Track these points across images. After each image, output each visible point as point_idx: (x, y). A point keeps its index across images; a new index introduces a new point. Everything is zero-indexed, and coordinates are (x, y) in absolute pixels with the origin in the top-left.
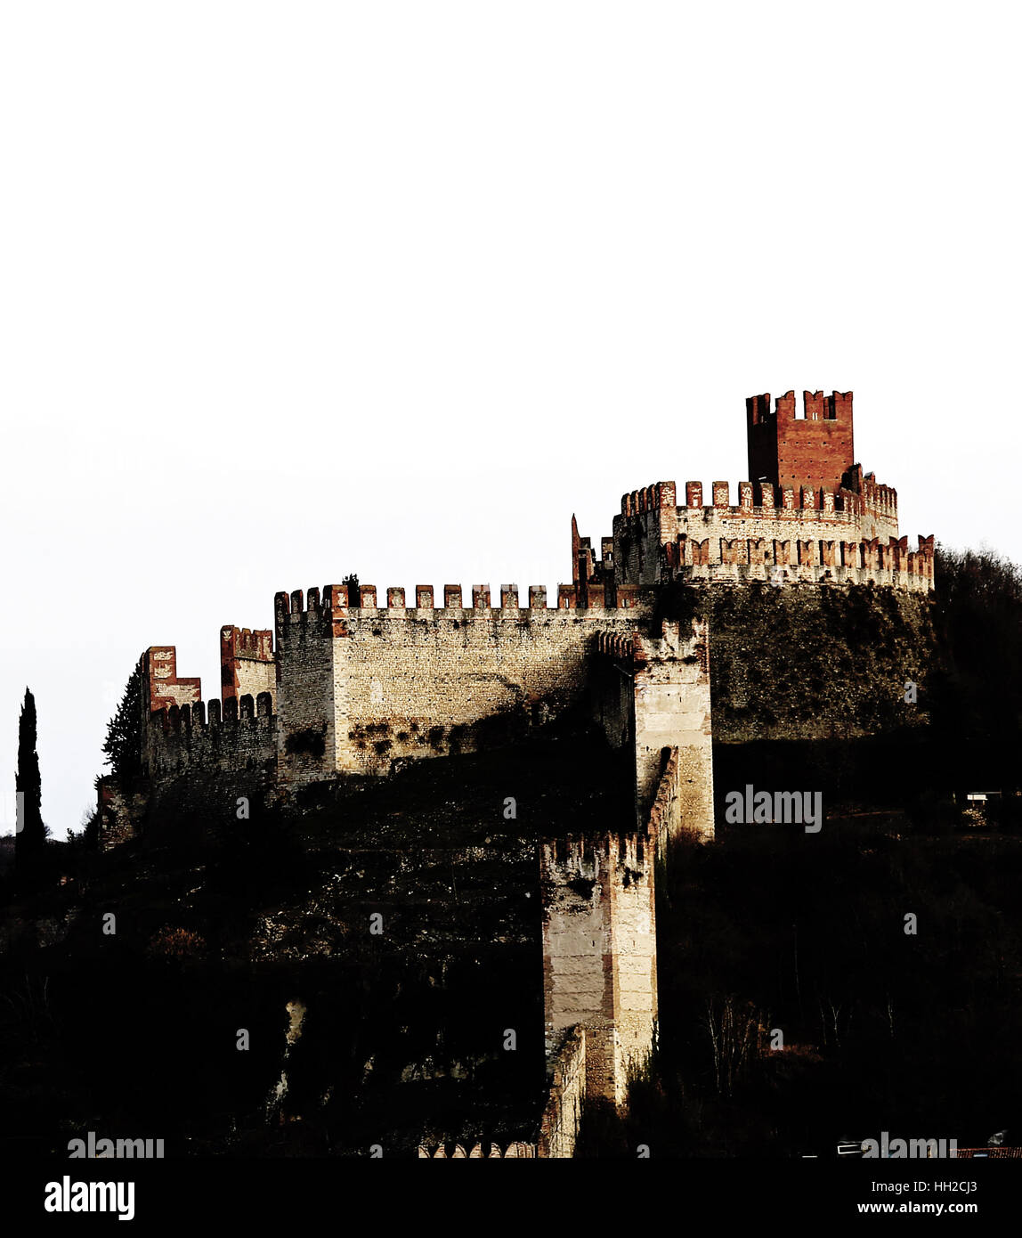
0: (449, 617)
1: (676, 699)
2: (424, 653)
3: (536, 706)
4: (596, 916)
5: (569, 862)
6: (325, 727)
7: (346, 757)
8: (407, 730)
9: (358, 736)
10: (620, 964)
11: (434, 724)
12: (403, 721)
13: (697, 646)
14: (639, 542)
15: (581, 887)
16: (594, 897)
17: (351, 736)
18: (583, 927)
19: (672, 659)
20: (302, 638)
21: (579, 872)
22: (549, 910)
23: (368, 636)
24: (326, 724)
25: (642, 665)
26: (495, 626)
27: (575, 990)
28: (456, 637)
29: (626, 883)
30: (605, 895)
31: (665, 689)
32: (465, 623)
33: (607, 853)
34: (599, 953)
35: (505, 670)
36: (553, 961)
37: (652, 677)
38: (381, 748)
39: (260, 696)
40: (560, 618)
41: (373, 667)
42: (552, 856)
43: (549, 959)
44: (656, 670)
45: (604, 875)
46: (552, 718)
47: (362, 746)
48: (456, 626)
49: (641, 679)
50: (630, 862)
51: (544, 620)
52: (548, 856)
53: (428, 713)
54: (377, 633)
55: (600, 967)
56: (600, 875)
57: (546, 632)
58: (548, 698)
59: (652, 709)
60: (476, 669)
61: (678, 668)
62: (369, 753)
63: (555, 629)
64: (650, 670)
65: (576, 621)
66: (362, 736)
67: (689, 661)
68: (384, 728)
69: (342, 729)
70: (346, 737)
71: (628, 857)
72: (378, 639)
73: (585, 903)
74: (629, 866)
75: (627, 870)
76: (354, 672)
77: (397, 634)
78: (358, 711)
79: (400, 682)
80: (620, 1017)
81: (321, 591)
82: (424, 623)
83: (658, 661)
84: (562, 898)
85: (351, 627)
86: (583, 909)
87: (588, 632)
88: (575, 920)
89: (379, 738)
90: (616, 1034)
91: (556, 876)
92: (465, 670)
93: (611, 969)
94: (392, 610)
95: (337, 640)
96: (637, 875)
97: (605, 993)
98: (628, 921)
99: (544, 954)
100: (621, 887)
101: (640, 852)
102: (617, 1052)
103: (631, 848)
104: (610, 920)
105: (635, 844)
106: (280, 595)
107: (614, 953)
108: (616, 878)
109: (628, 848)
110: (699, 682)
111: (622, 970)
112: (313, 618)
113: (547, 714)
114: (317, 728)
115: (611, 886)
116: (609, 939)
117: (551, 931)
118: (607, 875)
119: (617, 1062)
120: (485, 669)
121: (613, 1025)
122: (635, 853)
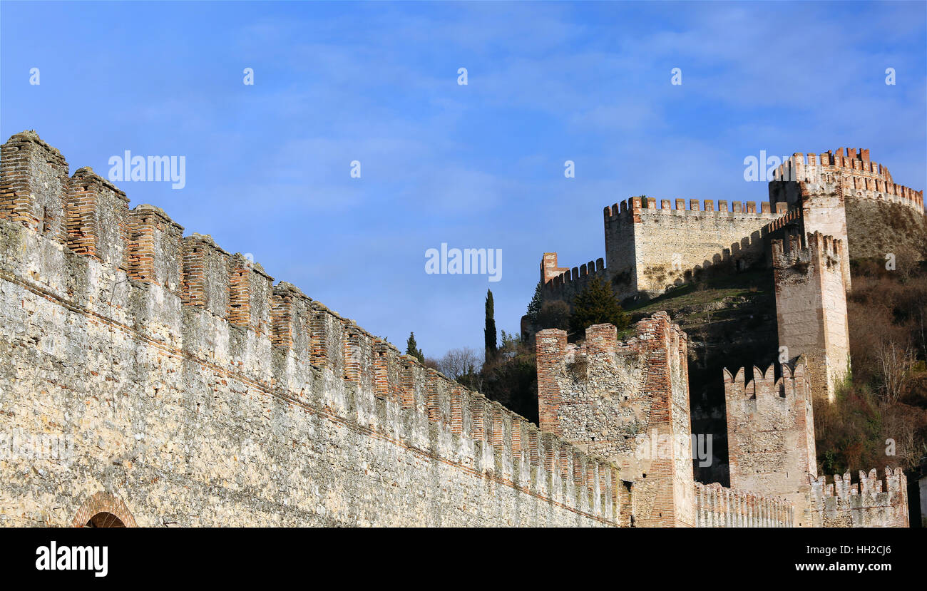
0: (693, 215)
1: (826, 216)
2: (681, 232)
3: (738, 262)
4: (811, 285)
5: (792, 253)
6: (631, 269)
7: (643, 283)
9: (648, 272)
10: (828, 315)
11: (688, 268)
13: (836, 187)
15: (800, 268)
16: (809, 274)
17: (645, 273)
18: (803, 292)
19: (823, 194)
20: (618, 227)
21: (798, 259)
22: (779, 285)
23: (652, 223)
24: (632, 268)
25: (807, 198)
26: (716, 220)
27: (798, 333)
28: (696, 225)
29: (828, 265)
30: (816, 272)
32: (701, 218)
33: (817, 244)
34: (814, 308)
35: (722, 242)
36: (784, 316)
37: (812, 204)
38: (660, 279)
39: (597, 261)
41: (655, 239)
42: (781, 251)
43: (781, 315)
44: (815, 201)
45: (816, 259)
46: (747, 267)
47: (650, 277)
48: (697, 219)
49: (806, 205)
50: (830, 252)
51: (741, 218)
52: (778, 251)
53: (683, 263)
54: (656, 221)
55: (815, 318)
56: (813, 260)
57: (742, 224)
58: (743, 257)
59: (814, 222)
60: (707, 241)
61: (826, 199)
62: (655, 281)
63: (746, 223)
64: (811, 200)
65: (756, 219)
66: (650, 272)
67: (833, 195)
68: (661, 269)
69: (640, 269)
70: (642, 273)
71: (829, 250)
72: (657, 225)
73: (804, 278)
74: (829, 255)
75: (829, 258)
76: (645, 241)
77: (667, 223)
78: (648, 260)
79: (669, 246)
80: (829, 349)
81: (627, 202)
82: (680, 217)
83: (815, 195)
84: (788, 276)
85: (643, 218)
86: (801, 281)
87: (763, 225)
88: (797, 289)
89: (659, 274)
90: (827, 358)
91: (784, 263)
92: (702, 241)
93: (822, 317)
94: (663, 210)
95: (636, 225)
96: (834, 263)
97: (820, 333)
98: (831, 289)
99: (778, 313)
100: (826, 267)
101: (835, 249)
102: (828, 370)
103: (830, 245)
104: (820, 286)
105: (832, 243)
106: (606, 209)
107: (824, 307)
108: (823, 261)
109: (828, 244)
110: (839, 206)
111: (829, 318)
112: (623, 216)
113: (743, 265)
114: (627, 271)
115: (820, 265)
116: (820, 299)
117: (781, 297)
118: (817, 258)
119: (829, 376)
120: (712, 241)
121: (825, 353)
122: (832, 248)
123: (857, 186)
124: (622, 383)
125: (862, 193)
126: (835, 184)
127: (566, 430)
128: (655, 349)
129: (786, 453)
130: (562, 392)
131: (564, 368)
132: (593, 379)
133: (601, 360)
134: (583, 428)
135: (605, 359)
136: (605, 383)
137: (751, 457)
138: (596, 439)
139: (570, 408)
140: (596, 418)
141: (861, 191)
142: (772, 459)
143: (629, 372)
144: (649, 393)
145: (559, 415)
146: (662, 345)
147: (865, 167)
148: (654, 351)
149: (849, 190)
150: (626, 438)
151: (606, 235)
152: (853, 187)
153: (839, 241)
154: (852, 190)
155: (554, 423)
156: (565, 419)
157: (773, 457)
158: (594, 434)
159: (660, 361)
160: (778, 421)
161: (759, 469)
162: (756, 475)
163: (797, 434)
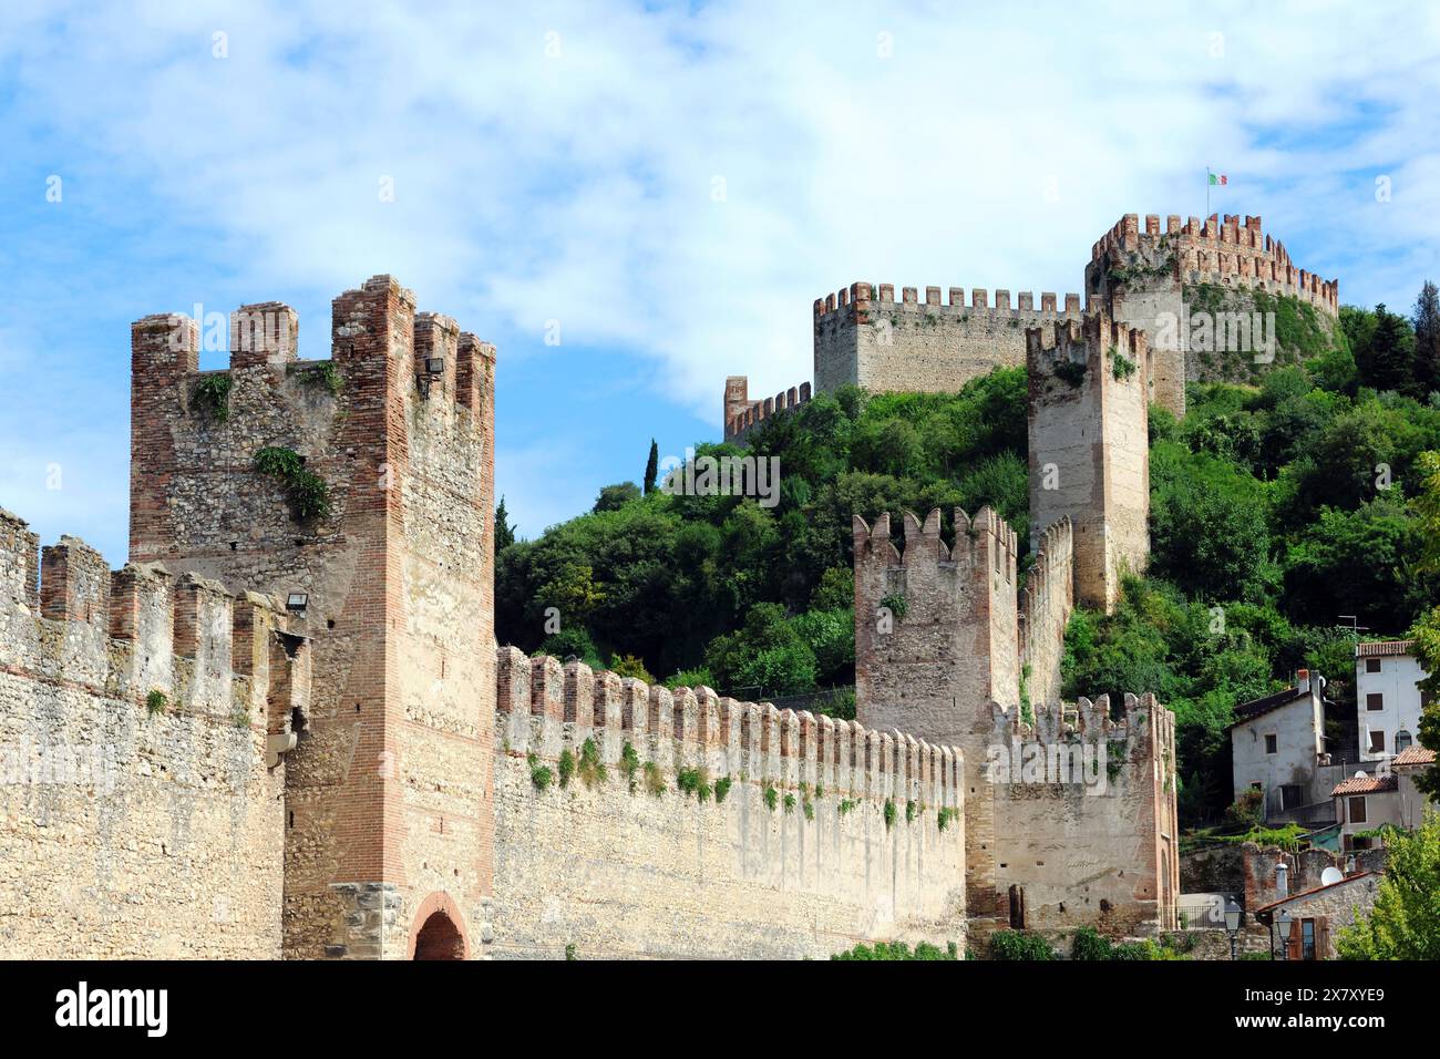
0: (953, 313)
2: (933, 341)
4: (1085, 404)
5: (1058, 351)
10: (1113, 455)
15: (1071, 375)
16: (1084, 385)
18: (1072, 417)
20: (834, 332)
21: (1068, 360)
22: (1035, 404)
23: (885, 325)
26: (991, 322)
28: (960, 330)
29: (1117, 375)
30: (1096, 381)
32: (965, 319)
33: (1099, 335)
34: (1089, 442)
35: (996, 357)
36: (1039, 457)
39: (802, 386)
41: (890, 351)
42: (1040, 347)
43: (1035, 454)
44: (1133, 282)
45: (1096, 359)
48: (959, 320)
49: (1118, 289)
50: (1122, 350)
52: (1035, 347)
54: (894, 322)
55: (1089, 458)
56: (1091, 361)
60: (975, 356)
61: (1152, 278)
64: (1127, 282)
71: (1120, 345)
72: (894, 329)
73: (1074, 391)
74: (1121, 354)
75: (1119, 359)
76: (872, 352)
77: (910, 325)
80: (1109, 512)
82: (933, 317)
83: (1134, 272)
84: (1049, 390)
85: (872, 316)
86: (1072, 398)
88: (1063, 411)
90: (1107, 527)
92: (966, 355)
93: (1102, 458)
94: (906, 305)
95: (861, 328)
96: (1129, 369)
97: (1096, 485)
98: (1120, 412)
99: (1030, 450)
100: (1111, 375)
101: (1133, 344)
102: (1108, 547)
103: (1123, 338)
104: (1101, 406)
105: (1127, 335)
106: (817, 303)
107: (1105, 441)
108: (1106, 364)
109: (1120, 337)
110: (1173, 290)
111: (1113, 461)
112: (842, 315)
115: (1103, 370)
116: (1100, 427)
117: (1037, 425)
118: (1098, 358)
119: (1108, 558)
120: (982, 356)
121: (1103, 518)
122: (1127, 343)
123: (1224, 269)
124: (298, 427)
125: (1231, 279)
126: (1168, 253)
127: (182, 527)
128: (365, 354)
129: (953, 663)
130: (177, 446)
131: (185, 397)
132: (240, 418)
133: (257, 379)
134: (215, 524)
135: (265, 376)
136: (264, 428)
137: (893, 670)
138: (239, 546)
139: (192, 482)
140: (243, 503)
141: (1230, 277)
142: (929, 673)
143: (313, 404)
144: (350, 450)
145: (170, 496)
146: (382, 347)
147: (1242, 239)
148: (364, 360)
149: (1209, 274)
150: (299, 543)
151: (816, 344)
152: (1217, 271)
153: (1141, 333)
154: (1214, 275)
155: (157, 513)
156: (181, 504)
157: (930, 669)
158: (235, 536)
159: (373, 382)
160: (942, 607)
161: (906, 691)
162: (901, 701)
163: (974, 629)
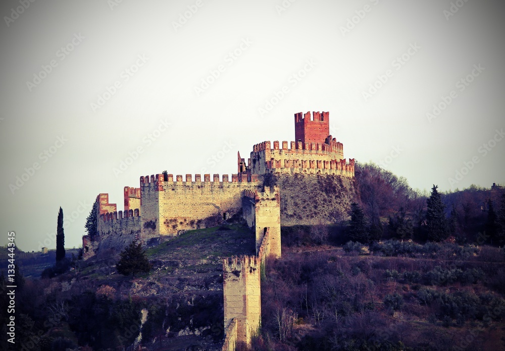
0: (197, 185)
1: (269, 212)
2: (188, 196)
3: (225, 214)
4: (241, 283)
5: (232, 265)
6: (156, 220)
7: (163, 230)
8: (183, 221)
9: (167, 223)
10: (248, 298)
11: (192, 219)
12: (182, 218)
13: (275, 195)
14: (258, 160)
15: (236, 273)
16: (240, 276)
17: (165, 223)
18: (237, 286)
19: (268, 199)
20: (149, 191)
21: (235, 268)
22: (225, 281)
23: (170, 191)
25: (258, 201)
26: (212, 188)
27: (233, 306)
28: (199, 191)
29: (251, 272)
30: (244, 276)
31: (265, 209)
32: (202, 186)
33: (245, 262)
34: (242, 294)
35: (215, 202)
36: (227, 297)
37: (261, 205)
38: (174, 227)
39: (135, 210)
40: (233, 185)
41: (172, 201)
42: (227, 263)
44: (262, 202)
45: (244, 269)
46: (230, 217)
47: (168, 226)
48: (199, 187)
49: (257, 205)
51: (228, 185)
52: (225, 263)
53: (189, 216)
54: (173, 190)
55: (242, 299)
56: (242, 269)
57: (228, 190)
58: (228, 211)
59: (261, 215)
60: (205, 202)
61: (269, 202)
62: (171, 228)
63: (231, 188)
64: (260, 202)
65: (238, 186)
66: (168, 223)
67: (273, 199)
68: (175, 220)
69: (161, 221)
70: (163, 223)
71: (251, 263)
72: (173, 192)
73: (237, 278)
74: (252, 266)
75: (251, 268)
76: (165, 202)
77: (179, 190)
78: (167, 215)
80: (248, 316)
81: (155, 176)
82: (188, 186)
83: (263, 199)
84: (230, 277)
85: (164, 188)
86: (237, 280)
87: (242, 190)
88: (234, 284)
89: (174, 224)
91: (228, 270)
92: (202, 202)
93: (245, 300)
94: (178, 182)
95: (160, 192)
96: (254, 270)
97: (244, 308)
98: (251, 284)
99: (224, 294)
100: (249, 273)
102: (247, 327)
105: (253, 259)
106: (142, 177)
107: (246, 295)
108: (248, 270)
109: (251, 260)
110: (276, 206)
111: (249, 300)
112: (152, 185)
113: (228, 216)
114: (154, 221)
115: (246, 272)
117: (226, 287)
119: (247, 330)
120: (208, 201)
121: (246, 318)
